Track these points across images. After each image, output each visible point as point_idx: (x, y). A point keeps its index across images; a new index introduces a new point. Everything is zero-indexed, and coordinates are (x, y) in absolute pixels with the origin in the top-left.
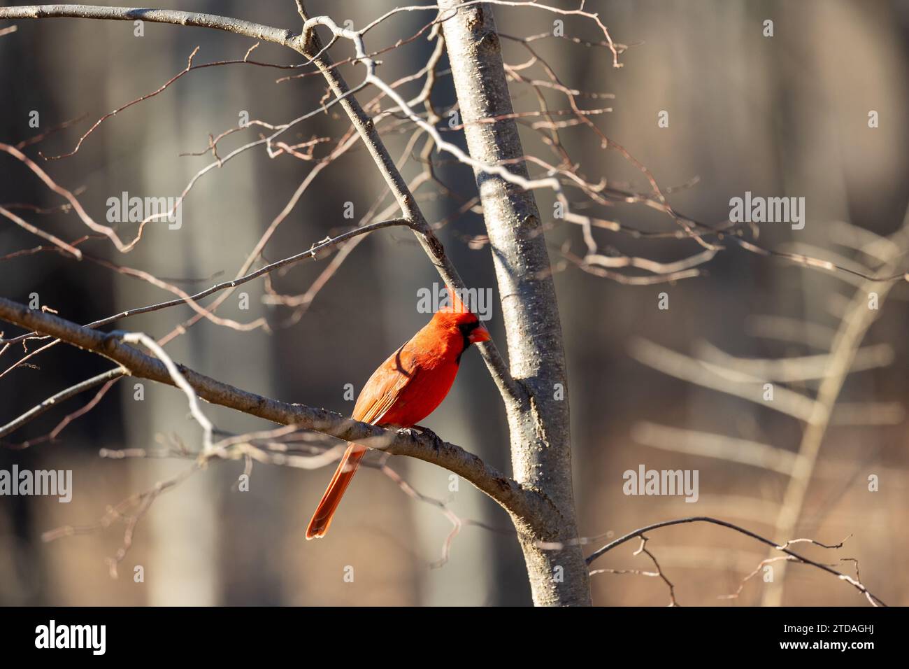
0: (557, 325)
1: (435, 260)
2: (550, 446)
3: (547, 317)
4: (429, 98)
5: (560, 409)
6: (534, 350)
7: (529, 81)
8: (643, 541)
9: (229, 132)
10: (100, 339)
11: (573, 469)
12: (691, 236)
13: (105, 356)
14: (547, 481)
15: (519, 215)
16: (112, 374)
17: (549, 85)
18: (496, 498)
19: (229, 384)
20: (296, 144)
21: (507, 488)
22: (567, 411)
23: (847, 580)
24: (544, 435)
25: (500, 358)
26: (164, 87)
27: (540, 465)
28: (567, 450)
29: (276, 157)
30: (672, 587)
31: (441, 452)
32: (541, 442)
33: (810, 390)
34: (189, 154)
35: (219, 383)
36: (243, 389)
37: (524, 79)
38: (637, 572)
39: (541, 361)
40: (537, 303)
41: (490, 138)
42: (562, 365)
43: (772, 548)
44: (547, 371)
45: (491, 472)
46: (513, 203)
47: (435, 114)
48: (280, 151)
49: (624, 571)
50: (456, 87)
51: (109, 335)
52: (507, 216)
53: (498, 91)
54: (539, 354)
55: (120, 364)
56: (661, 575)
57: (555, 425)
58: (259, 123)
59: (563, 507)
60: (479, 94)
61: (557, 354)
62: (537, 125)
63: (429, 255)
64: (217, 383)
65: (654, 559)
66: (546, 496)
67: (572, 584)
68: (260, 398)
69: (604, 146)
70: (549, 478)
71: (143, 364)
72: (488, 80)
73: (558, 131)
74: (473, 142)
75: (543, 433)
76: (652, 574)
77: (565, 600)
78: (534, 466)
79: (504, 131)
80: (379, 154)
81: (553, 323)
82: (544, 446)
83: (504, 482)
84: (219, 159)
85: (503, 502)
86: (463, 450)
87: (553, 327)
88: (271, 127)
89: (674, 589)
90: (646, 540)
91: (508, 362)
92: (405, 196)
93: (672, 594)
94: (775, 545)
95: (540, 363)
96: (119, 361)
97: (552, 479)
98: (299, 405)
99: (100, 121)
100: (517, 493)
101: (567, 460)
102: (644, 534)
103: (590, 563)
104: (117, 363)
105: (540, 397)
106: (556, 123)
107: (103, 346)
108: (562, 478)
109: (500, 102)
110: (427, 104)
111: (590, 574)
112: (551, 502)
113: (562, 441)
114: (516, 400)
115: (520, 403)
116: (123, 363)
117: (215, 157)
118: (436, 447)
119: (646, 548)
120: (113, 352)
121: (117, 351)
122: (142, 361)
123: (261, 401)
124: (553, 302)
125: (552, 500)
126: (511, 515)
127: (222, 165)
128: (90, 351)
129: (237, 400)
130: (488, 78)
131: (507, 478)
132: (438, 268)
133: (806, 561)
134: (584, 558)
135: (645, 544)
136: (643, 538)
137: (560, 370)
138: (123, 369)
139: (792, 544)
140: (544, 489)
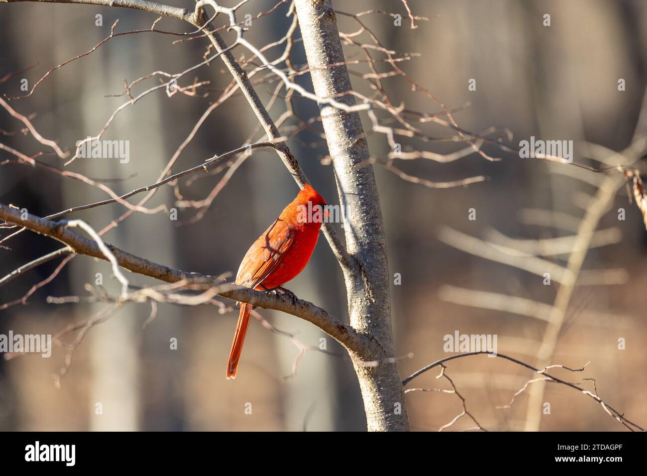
0: (379, 216)
1: (292, 171)
2: (375, 302)
3: (372, 211)
4: (288, 57)
5: (382, 275)
6: (364, 233)
7: (360, 45)
8: (443, 368)
9: (139, 79)
10: (51, 226)
11: (392, 318)
12: (464, 139)
13: (56, 238)
14: (374, 327)
15: (351, 138)
16: (61, 252)
17: (374, 47)
18: (337, 339)
19: (146, 258)
20: (186, 86)
21: (346, 332)
22: (387, 277)
23: (588, 394)
24: (371, 294)
25: (339, 240)
26: (94, 49)
27: (369, 315)
28: (388, 305)
29: (172, 96)
30: (464, 400)
31: (297, 306)
32: (369, 299)
33: (562, 261)
34: (111, 96)
35: (138, 258)
36: (155, 262)
37: (355, 43)
38: (439, 390)
39: (368, 241)
40: (365, 200)
41: (330, 84)
42: (383, 244)
43: (535, 372)
44: (372, 249)
45: (334, 320)
46: (347, 130)
47: (294, 69)
48: (175, 91)
49: (429, 390)
50: (305, 48)
51: (58, 223)
52: (343, 139)
53: (335, 51)
54: (367, 236)
55: (67, 245)
56: (456, 392)
57: (379, 287)
58: (161, 73)
59: (385, 345)
60: (321, 53)
61: (380, 237)
62: (366, 76)
63: (288, 167)
64: (136, 257)
65: (451, 381)
66: (373, 337)
67: (393, 399)
68: (167, 268)
69: (414, 89)
70: (375, 324)
71: (83, 244)
72: (328, 43)
73: (381, 80)
74: (318, 87)
75: (371, 293)
76: (449, 392)
77: (388, 411)
78: (364, 316)
79: (340, 79)
80: (251, 96)
81: (377, 215)
82: (371, 302)
83: (343, 328)
84: (132, 98)
85: (342, 342)
86: (313, 305)
87: (376, 217)
88: (169, 75)
89: (465, 401)
90: (445, 367)
91: (345, 242)
92: (270, 126)
93: (464, 406)
94: (537, 370)
95: (367, 242)
96: (66, 242)
97: (377, 325)
98: (195, 273)
99: (48, 73)
100: (352, 335)
101: (388, 311)
102: (443, 363)
103: (405, 384)
104: (65, 243)
105: (368, 267)
106: (380, 74)
107: (54, 231)
108: (384, 324)
109: (337, 58)
110: (288, 62)
111: (406, 392)
112: (376, 341)
113: (384, 298)
114: (351, 269)
115: (354, 272)
116: (69, 244)
117: (129, 97)
118: (294, 303)
119: (446, 374)
120: (62, 235)
121: (65, 235)
122: (82, 242)
123: (168, 270)
124: (377, 200)
125: (378, 340)
126: (348, 351)
127: (134, 103)
128: (45, 235)
129: (151, 270)
130: (328, 41)
131: (345, 324)
132: (294, 177)
133: (559, 381)
134: (401, 381)
135: (444, 370)
136: (442, 366)
137: (382, 248)
138: (69, 248)
139: (549, 369)
140: (371, 332)
